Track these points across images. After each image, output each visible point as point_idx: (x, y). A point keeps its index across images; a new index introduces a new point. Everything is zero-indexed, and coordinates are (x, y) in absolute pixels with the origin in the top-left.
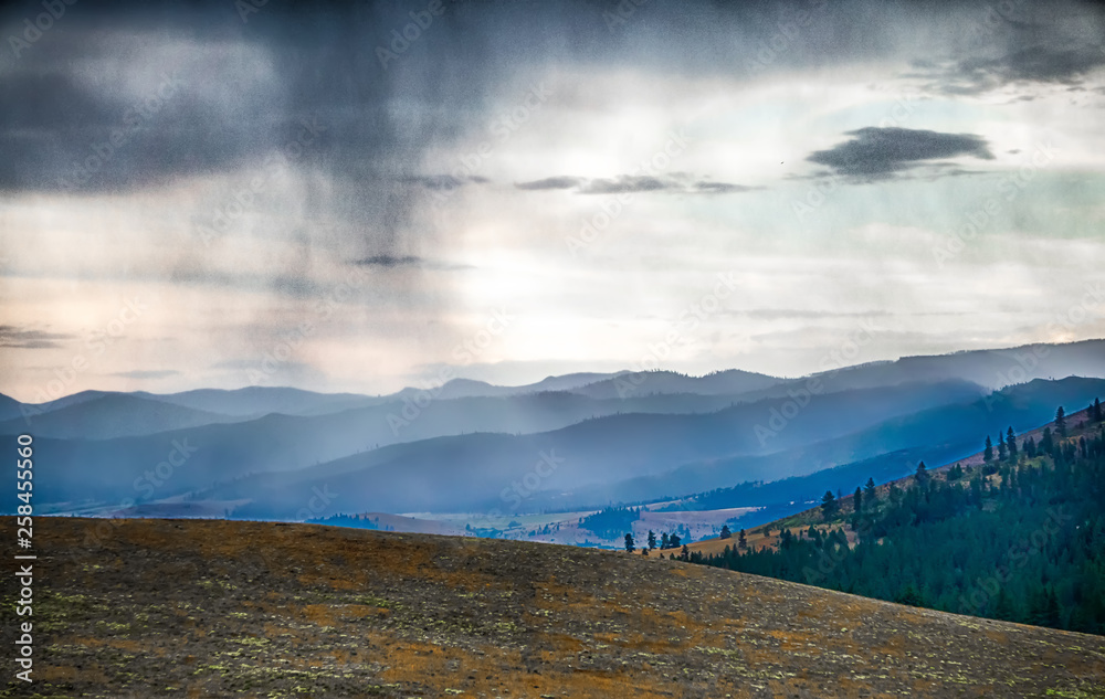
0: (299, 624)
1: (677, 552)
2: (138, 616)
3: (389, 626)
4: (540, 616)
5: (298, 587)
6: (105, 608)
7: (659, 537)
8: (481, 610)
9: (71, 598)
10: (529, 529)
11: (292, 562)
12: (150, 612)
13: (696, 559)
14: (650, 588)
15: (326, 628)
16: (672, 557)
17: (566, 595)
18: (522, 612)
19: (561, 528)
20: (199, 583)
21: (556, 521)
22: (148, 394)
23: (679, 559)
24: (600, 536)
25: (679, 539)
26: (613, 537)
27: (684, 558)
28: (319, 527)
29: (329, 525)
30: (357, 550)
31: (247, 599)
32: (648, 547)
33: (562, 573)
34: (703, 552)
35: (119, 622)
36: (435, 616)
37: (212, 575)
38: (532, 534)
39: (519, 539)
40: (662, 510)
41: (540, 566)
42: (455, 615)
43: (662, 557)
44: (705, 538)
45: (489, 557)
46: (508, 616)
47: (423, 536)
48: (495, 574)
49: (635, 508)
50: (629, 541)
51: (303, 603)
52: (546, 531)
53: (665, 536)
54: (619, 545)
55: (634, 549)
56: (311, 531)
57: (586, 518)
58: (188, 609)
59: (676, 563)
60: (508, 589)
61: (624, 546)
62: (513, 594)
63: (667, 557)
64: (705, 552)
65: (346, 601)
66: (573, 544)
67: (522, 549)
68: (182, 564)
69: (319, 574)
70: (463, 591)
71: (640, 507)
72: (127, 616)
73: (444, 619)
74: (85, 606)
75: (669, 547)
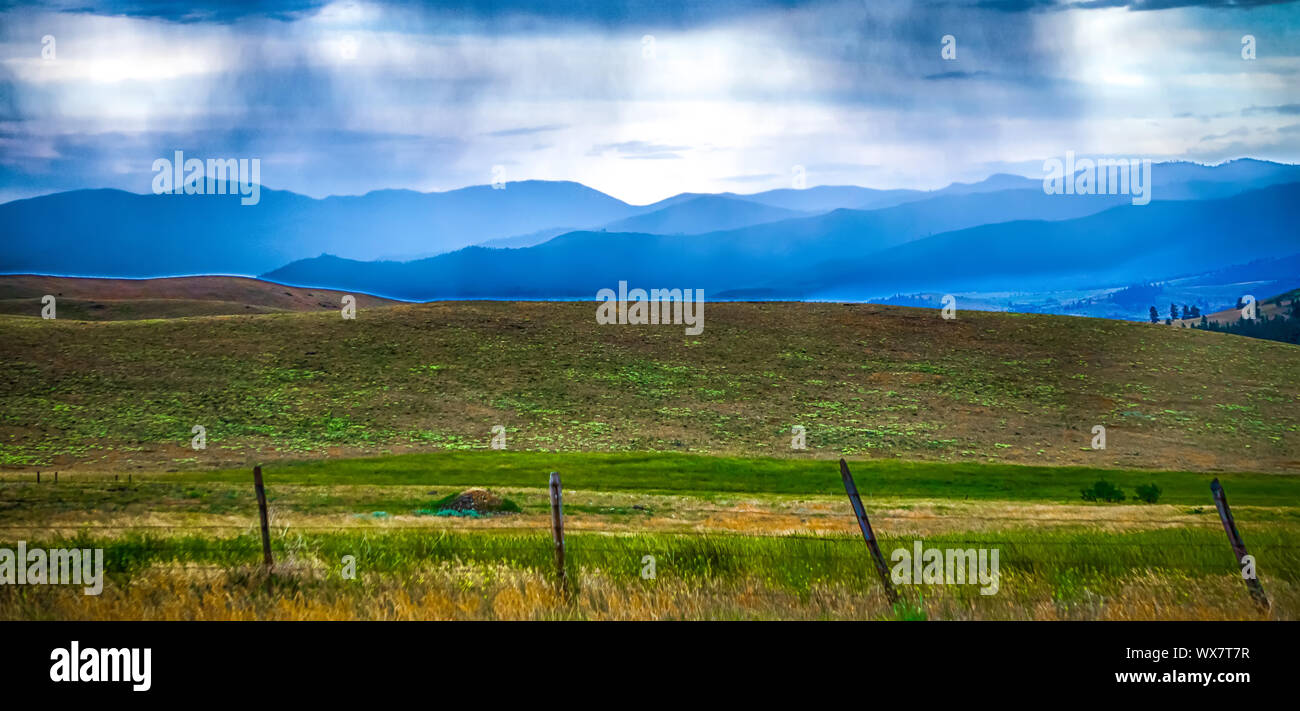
0: (866, 389)
1: (1197, 322)
2: (731, 384)
3: (945, 390)
4: (1076, 380)
5: (865, 358)
6: (704, 377)
7: (1180, 309)
8: (1024, 375)
9: (676, 369)
10: (1064, 304)
11: (859, 336)
12: (740, 381)
13: (1214, 327)
14: (1173, 353)
15: (890, 393)
16: (1193, 326)
17: (1099, 362)
18: (1060, 376)
19: (1093, 303)
20: (780, 356)
21: (1088, 297)
22: (733, 195)
23: (1199, 327)
24: (1127, 309)
25: (1198, 310)
26: (1139, 310)
27: (1203, 327)
28: (880, 306)
29: (890, 304)
30: (914, 325)
31: (822, 368)
32: (1171, 318)
33: (1095, 342)
34: (1220, 321)
35: (716, 389)
36: (984, 381)
37: (792, 349)
38: (1067, 308)
39: (1056, 314)
40: (1183, 285)
41: (1075, 336)
42: (1002, 380)
43: (1184, 326)
44: (1223, 309)
45: (1029, 329)
46: (1048, 380)
47: (972, 312)
48: (1035, 344)
49: (1158, 284)
50: (1154, 313)
51: (870, 371)
52: (1079, 306)
53: (1186, 307)
54: (1147, 316)
55: (1159, 320)
56: (873, 309)
57: (1114, 294)
58: (772, 378)
59: (1196, 331)
60: (1048, 356)
61: (1148, 317)
62: (1052, 361)
63: (1188, 326)
64: (1221, 321)
65: (906, 369)
66: (1103, 316)
67: (1058, 322)
68: (766, 340)
69: (882, 346)
70: (1007, 359)
71: (1163, 283)
72: (721, 384)
73: (993, 383)
74: (688, 376)
75: (1190, 318)
